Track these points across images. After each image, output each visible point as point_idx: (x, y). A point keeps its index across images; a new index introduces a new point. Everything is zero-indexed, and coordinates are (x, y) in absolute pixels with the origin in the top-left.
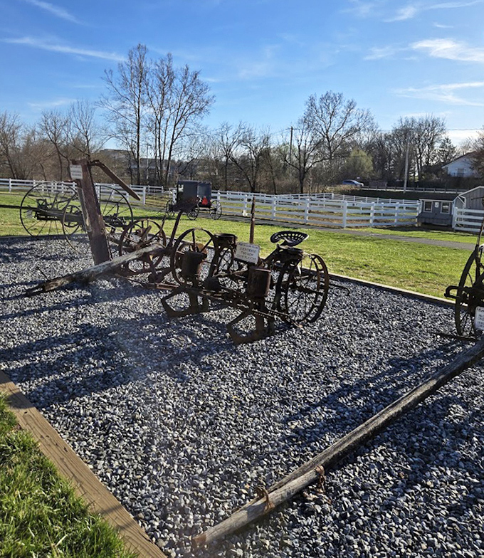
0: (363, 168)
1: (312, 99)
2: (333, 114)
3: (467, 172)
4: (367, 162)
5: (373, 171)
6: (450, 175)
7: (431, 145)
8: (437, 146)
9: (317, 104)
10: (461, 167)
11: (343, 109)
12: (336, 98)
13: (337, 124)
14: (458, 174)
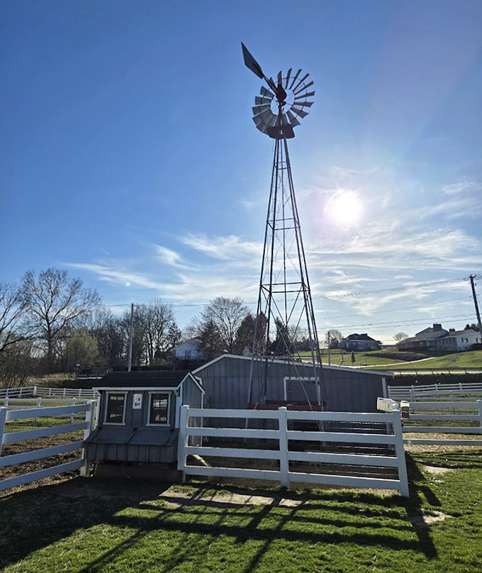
0: (85, 354)
1: (29, 275)
2: (55, 293)
3: (194, 355)
4: (91, 345)
5: (98, 357)
6: (177, 359)
7: (161, 330)
8: (166, 331)
9: (36, 279)
10: (189, 349)
11: (67, 287)
12: (59, 275)
13: (59, 303)
14: (186, 356)
